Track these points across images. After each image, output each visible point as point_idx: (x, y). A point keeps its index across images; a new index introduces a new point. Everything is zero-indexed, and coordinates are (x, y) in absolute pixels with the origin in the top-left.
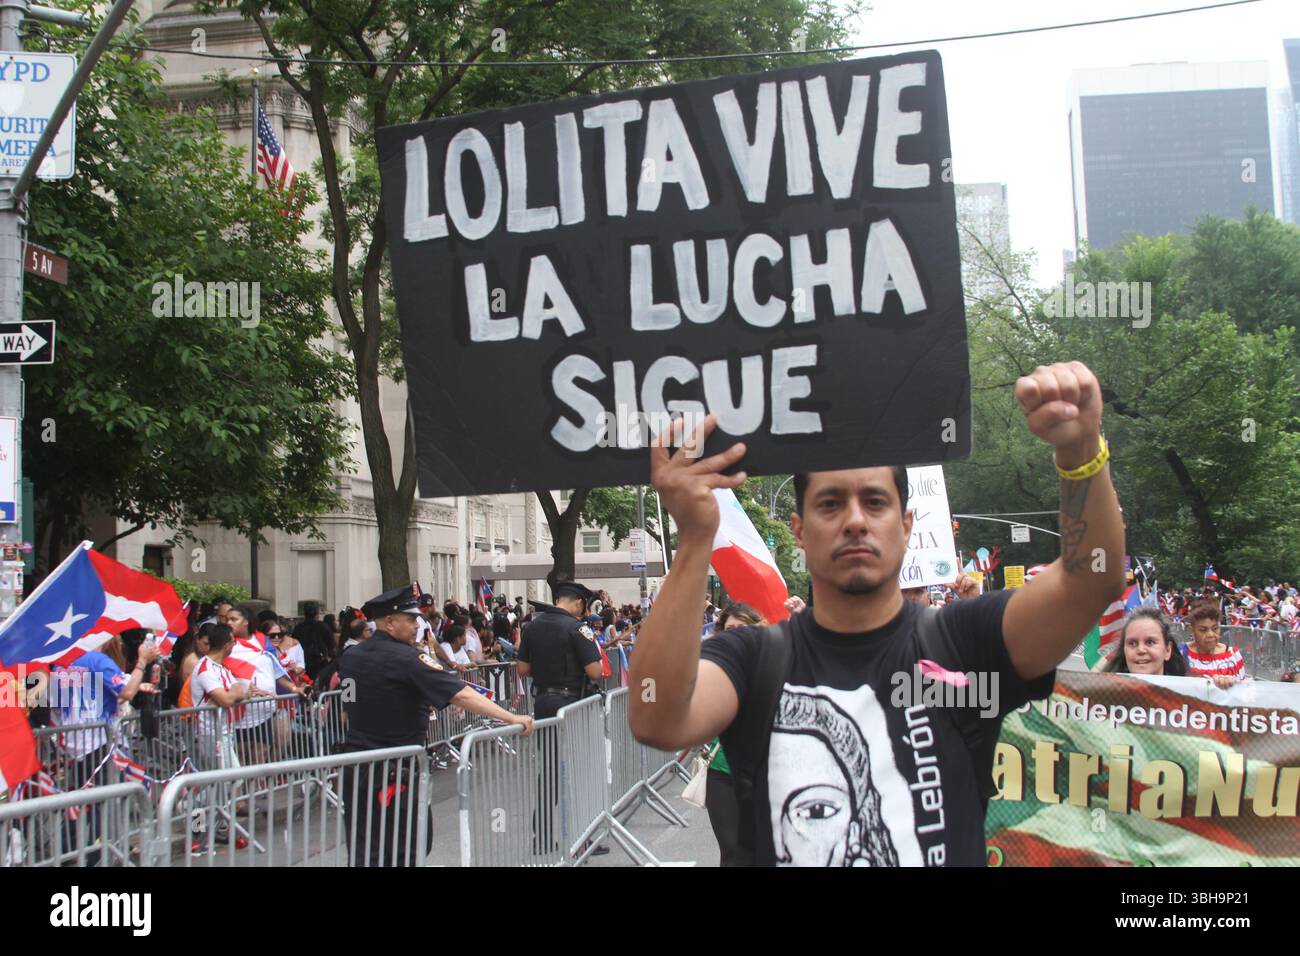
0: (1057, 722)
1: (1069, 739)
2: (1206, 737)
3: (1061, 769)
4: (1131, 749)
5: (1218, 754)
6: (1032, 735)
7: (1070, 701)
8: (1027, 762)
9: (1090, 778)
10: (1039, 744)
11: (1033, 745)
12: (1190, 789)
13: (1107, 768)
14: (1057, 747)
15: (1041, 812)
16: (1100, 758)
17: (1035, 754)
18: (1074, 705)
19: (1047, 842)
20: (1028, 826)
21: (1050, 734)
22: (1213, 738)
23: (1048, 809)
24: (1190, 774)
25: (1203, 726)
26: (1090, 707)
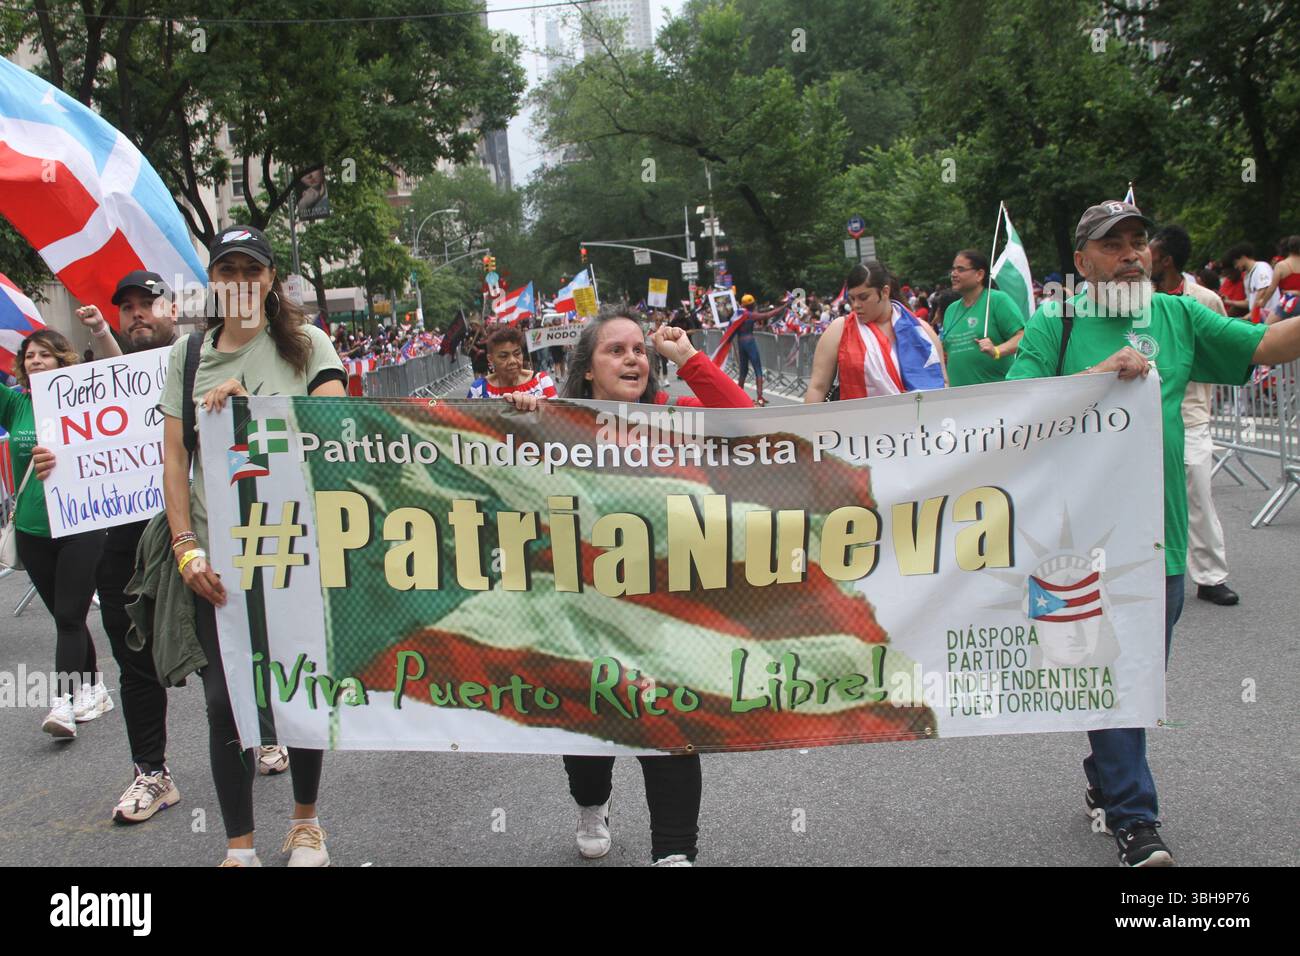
0: (475, 471)
1: (493, 493)
2: (675, 476)
3: (488, 536)
4: (575, 500)
5: (693, 499)
6: (447, 493)
7: (489, 440)
8: (444, 531)
9: (527, 545)
10: (456, 504)
11: (448, 506)
12: (658, 549)
13: (547, 529)
14: (480, 506)
15: (465, 604)
16: (537, 515)
17: (453, 518)
18: (495, 445)
19: (476, 644)
20: (450, 624)
21: (468, 489)
22: (685, 478)
23: (475, 599)
24: (657, 527)
25: (669, 463)
26: (516, 447)
